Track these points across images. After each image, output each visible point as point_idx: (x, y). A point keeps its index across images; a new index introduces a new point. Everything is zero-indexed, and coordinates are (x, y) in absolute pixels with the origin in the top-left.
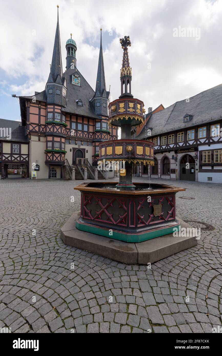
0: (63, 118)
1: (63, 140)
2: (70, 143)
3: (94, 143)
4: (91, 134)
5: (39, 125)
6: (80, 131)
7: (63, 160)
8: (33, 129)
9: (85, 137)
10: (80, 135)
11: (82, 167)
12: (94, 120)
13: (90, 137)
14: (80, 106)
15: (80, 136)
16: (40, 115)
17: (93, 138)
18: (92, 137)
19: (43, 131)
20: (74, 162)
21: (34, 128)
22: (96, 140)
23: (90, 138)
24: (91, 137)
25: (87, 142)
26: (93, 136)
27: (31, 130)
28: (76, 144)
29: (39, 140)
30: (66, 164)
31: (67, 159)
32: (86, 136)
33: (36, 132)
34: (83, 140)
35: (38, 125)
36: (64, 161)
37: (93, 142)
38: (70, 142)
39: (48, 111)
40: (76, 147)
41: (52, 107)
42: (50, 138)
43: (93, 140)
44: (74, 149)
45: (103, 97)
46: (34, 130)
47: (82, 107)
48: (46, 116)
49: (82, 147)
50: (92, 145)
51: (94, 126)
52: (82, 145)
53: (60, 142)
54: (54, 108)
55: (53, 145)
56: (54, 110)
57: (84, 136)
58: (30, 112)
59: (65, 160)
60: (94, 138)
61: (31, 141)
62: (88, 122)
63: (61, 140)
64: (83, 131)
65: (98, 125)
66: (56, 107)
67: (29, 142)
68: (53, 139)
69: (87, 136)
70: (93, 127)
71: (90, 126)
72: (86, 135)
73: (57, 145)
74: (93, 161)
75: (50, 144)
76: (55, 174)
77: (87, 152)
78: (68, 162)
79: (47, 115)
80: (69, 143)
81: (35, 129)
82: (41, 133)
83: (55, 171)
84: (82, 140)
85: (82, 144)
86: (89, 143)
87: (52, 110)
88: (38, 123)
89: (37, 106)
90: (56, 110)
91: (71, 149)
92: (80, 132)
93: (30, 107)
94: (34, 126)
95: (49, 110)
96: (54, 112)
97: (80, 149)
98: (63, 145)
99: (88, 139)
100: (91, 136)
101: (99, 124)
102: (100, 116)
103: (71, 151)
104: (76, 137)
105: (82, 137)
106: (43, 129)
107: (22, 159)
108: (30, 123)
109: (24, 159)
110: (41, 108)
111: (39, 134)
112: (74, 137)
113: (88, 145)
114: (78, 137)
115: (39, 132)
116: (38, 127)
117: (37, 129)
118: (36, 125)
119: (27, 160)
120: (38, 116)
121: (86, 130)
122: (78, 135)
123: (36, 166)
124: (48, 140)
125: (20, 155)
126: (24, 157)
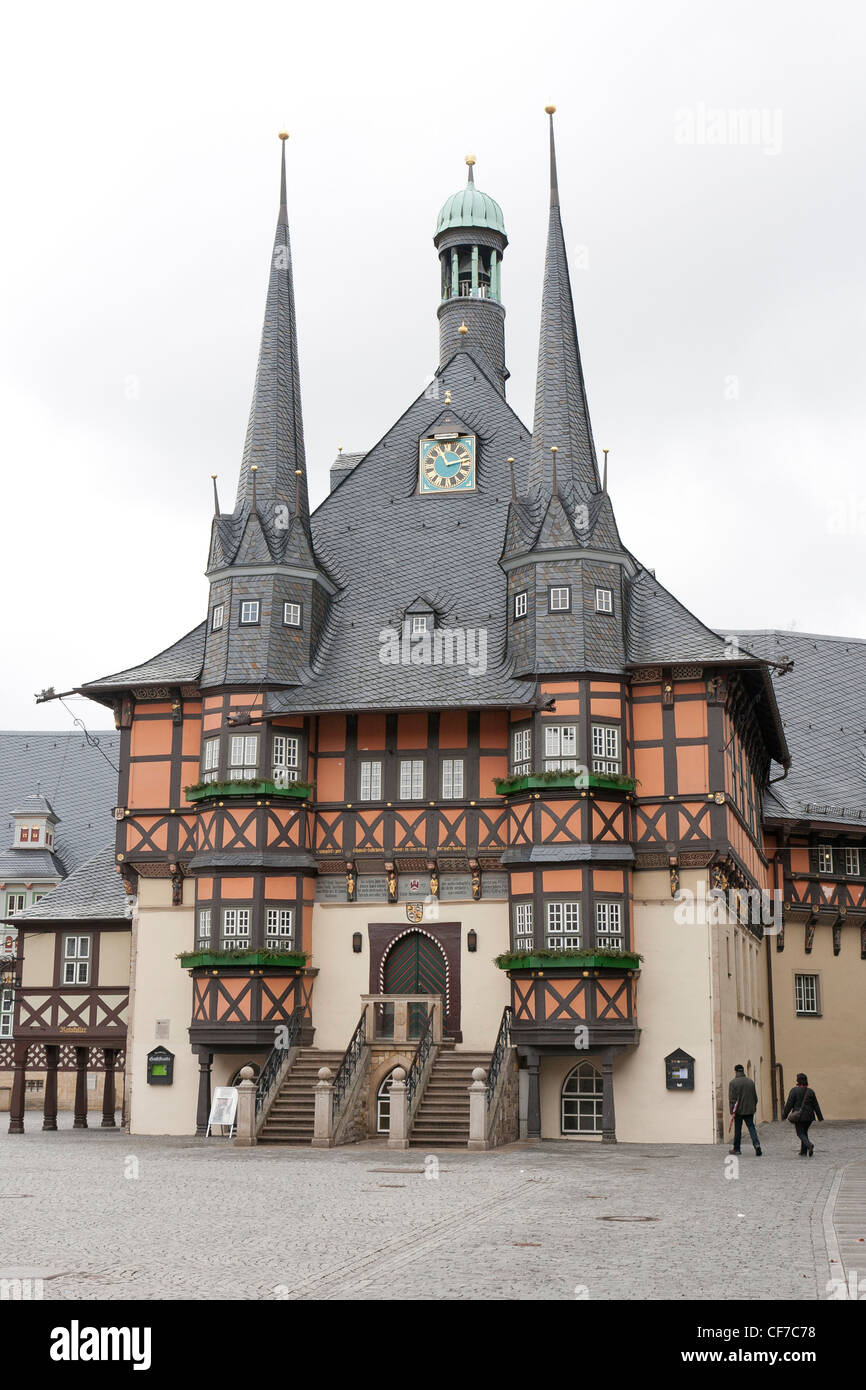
2: (352, 899)
4: (494, 814)
5: (171, 816)
6: (410, 806)
7: (277, 1017)
8: (142, 844)
9: (446, 843)
10: (410, 836)
13: (483, 832)
15: (410, 844)
16: (176, 758)
17: (506, 842)
18: (502, 832)
21: (147, 837)
23: (486, 843)
24: (493, 836)
25: (470, 872)
26: (504, 824)
27: (132, 850)
28: (393, 901)
29: (178, 900)
32: (452, 836)
33: (157, 857)
34: (432, 865)
35: (163, 815)
37: (511, 868)
38: (347, 887)
39: (205, 729)
40: (397, 915)
42: (240, 888)
43: (503, 854)
44: (379, 932)
45: (544, 546)
46: (146, 848)
51: (503, 759)
53: (299, 904)
55: (258, 923)
57: (443, 833)
58: (131, 755)
61: (140, 909)
63: (299, 889)
64: (431, 805)
68: (259, 889)
69: (461, 833)
71: (484, 760)
72: (452, 829)
73: (278, 924)
77: (472, 948)
79: (202, 749)
80: (341, 895)
81: (152, 845)
84: (428, 865)
85: (434, 890)
86: (484, 881)
87: (218, 721)
88: (164, 803)
91: (357, 938)
92: (410, 817)
94: (147, 824)
96: (223, 734)
97: (420, 926)
98: (281, 917)
99: (473, 852)
100: (492, 828)
101: (528, 735)
103: (357, 949)
104: (383, 850)
105: (422, 846)
106: (191, 832)
107: (101, 1015)
108: (127, 812)
109: (113, 1015)
110: (184, 716)
111: (173, 867)
112: (373, 850)
113: (478, 897)
114: (399, 847)
115: (171, 857)
116: (164, 828)
117: (160, 839)
118: (156, 820)
119: (125, 1021)
120: (168, 763)
121: (458, 791)
122: (400, 834)
123: (152, 1054)
124: (226, 895)
125: (94, 992)
126: (113, 1002)
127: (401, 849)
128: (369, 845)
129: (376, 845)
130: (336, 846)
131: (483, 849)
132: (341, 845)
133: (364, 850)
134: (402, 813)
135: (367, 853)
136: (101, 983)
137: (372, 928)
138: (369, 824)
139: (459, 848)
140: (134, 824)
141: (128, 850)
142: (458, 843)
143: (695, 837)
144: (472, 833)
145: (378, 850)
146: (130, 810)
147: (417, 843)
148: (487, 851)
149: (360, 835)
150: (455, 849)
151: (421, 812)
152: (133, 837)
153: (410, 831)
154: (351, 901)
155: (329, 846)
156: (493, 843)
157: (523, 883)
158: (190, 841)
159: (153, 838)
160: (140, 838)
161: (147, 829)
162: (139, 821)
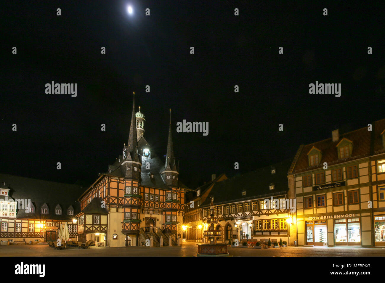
1: (139, 211)
2: (143, 213)
4: (162, 204)
7: (138, 229)
12: (165, 191)
13: (161, 206)
14: (152, 178)
16: (118, 189)
17: (163, 207)
19: (121, 203)
20: (147, 231)
21: (113, 201)
22: (167, 209)
25: (158, 211)
28: (148, 214)
29: (117, 211)
30: (141, 232)
31: (142, 228)
33: (115, 204)
35: (116, 198)
37: (164, 211)
38: (143, 211)
39: (126, 185)
40: (148, 216)
41: (130, 181)
42: (128, 210)
43: (163, 209)
44: (147, 218)
45: (173, 170)
46: (113, 203)
48: (124, 190)
49: (153, 216)
50: (162, 214)
51: (165, 197)
52: (154, 214)
53: (137, 213)
54: (132, 183)
55: (131, 215)
56: (132, 185)
57: (156, 206)
58: (110, 187)
59: (140, 229)
60: (165, 208)
62: (159, 192)
63: (137, 211)
64: (155, 202)
66: (134, 182)
68: (131, 210)
69: (158, 206)
70: (163, 197)
71: (161, 197)
73: (134, 216)
75: (128, 215)
76: (130, 242)
77: (158, 221)
79: (125, 188)
82: (119, 205)
84: (153, 210)
86: (160, 212)
87: (130, 185)
88: (116, 196)
90: (134, 185)
91: (144, 219)
93: (111, 182)
94: (113, 199)
95: (127, 185)
96: (132, 187)
97: (151, 218)
99: (159, 208)
103: (144, 220)
106: (121, 201)
109: (104, 229)
110: (119, 182)
111: (117, 206)
113: (159, 214)
115: (118, 204)
116: (116, 200)
117: (116, 201)
119: (106, 230)
120: (117, 190)
121: (157, 200)
122: (151, 205)
123: (114, 235)
124: (126, 211)
125: (100, 225)
126: (104, 227)
127: (151, 207)
129: (148, 206)
130: (142, 205)
131: (161, 208)
134: (151, 202)
135: (146, 207)
136: (101, 224)
140: (111, 198)
141: (110, 202)
146: (110, 196)
147: (153, 207)
149: (145, 204)
150: (157, 208)
151: (153, 202)
152: (111, 201)
157: (164, 213)
158: (121, 202)
159: (114, 201)
160: (112, 201)
161: (113, 200)
162: (112, 198)
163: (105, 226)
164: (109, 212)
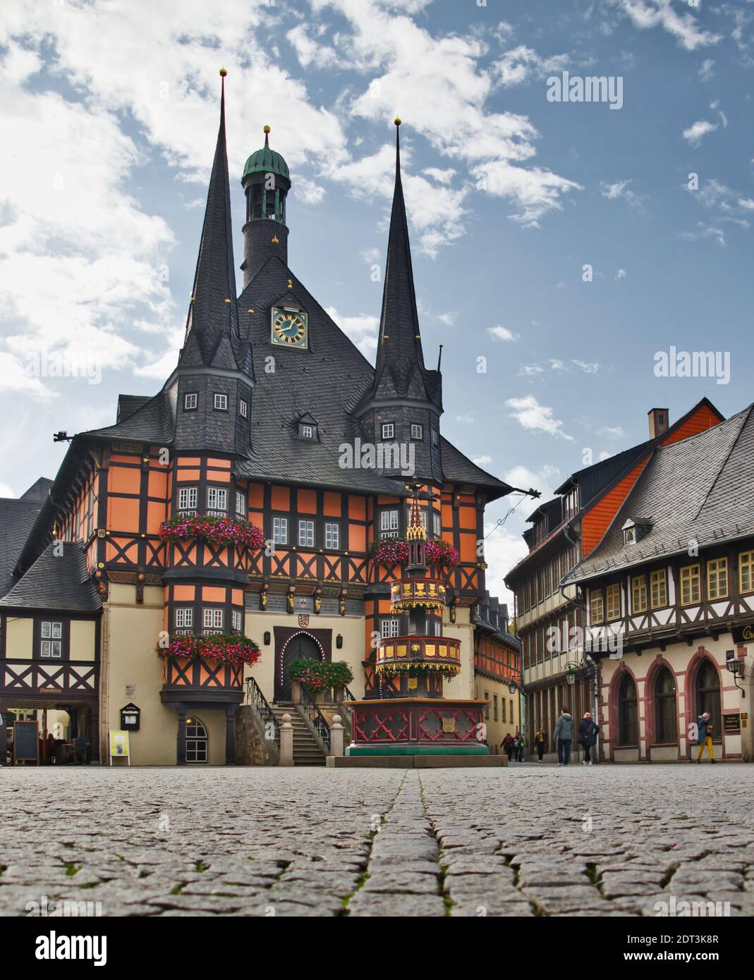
0: (238, 505)
1: (237, 597)
3: (373, 602)
4: (358, 562)
5: (141, 539)
6: (307, 550)
7: (236, 685)
8: (118, 557)
9: (329, 577)
10: (307, 570)
11: (320, 714)
12: (371, 500)
13: (352, 573)
14: (308, 442)
15: (307, 576)
16: (144, 498)
17: (365, 580)
18: (363, 574)
19: (155, 564)
20: (282, 693)
21: (122, 552)
22: (381, 587)
23: (353, 579)
24: (357, 576)
25: (340, 597)
26: (364, 569)
27: (111, 561)
28: (290, 611)
29: (140, 601)
30: (250, 701)
31: (252, 679)
32: (333, 573)
33: (129, 566)
34: (319, 591)
35: (135, 538)
36: (241, 687)
37: (368, 597)
38: (261, 600)
39: (179, 479)
40: (292, 621)
41: (196, 461)
42: (185, 593)
43: (364, 588)
44: (281, 632)
45: (410, 397)
46: (122, 560)
47: (316, 448)
48: (169, 501)
49: (316, 623)
50: (360, 611)
51: (371, 527)
52: (317, 612)
53: (228, 607)
54: (204, 469)
55: (198, 618)
56: (203, 475)
57: (327, 571)
58: (109, 491)
59: (245, 681)
60: (373, 580)
61: (110, 604)
62: (345, 509)
63: (229, 596)
64: (320, 553)
65: (388, 519)
66: (211, 462)
67: (102, 608)
68: (198, 594)
69: (338, 572)
70: (364, 527)
71: (351, 527)
72: (333, 568)
73: (212, 619)
74: (368, 688)
75: (184, 618)
76: (202, 746)
77: (339, 646)
78: (258, 690)
79: (175, 494)
80: (257, 606)
81: (126, 558)
82: (149, 569)
83: (201, 732)
84: (314, 591)
85: (318, 607)
86: (351, 603)
87: (195, 475)
88: (135, 529)
89: (136, 461)
90: (211, 476)
91: (267, 635)
92: (307, 557)
93: (110, 468)
94: (122, 543)
95: (182, 476)
96: (202, 485)
97: (306, 630)
98: (236, 617)
99: (345, 584)
100: (357, 570)
101: (394, 514)
102: (398, 483)
103: (267, 642)
104: (289, 578)
105: (314, 578)
106: (155, 553)
107: (73, 681)
108: (108, 533)
109: (82, 680)
110: (150, 468)
111: (141, 577)
112: (282, 577)
113: (343, 614)
114: (300, 577)
115: (141, 569)
116: (136, 546)
117: (133, 554)
118: (129, 541)
119: (93, 686)
120: (138, 501)
121: (335, 544)
122: (300, 568)
123: (125, 709)
124: (177, 598)
125: (66, 664)
126: (82, 671)
127: (301, 579)
128: (280, 574)
129: (285, 574)
130: (258, 572)
131: (352, 583)
132: (261, 571)
133: (277, 577)
134: (301, 555)
135: (279, 579)
136: (72, 658)
137: (276, 629)
138: (280, 559)
139: (337, 581)
140: (112, 542)
141: (108, 560)
142: (336, 578)
143: (470, 588)
144: (345, 572)
145: (286, 578)
146: (110, 532)
147: (312, 576)
148: (354, 585)
149: (274, 566)
150: (335, 582)
151: (314, 555)
152: (111, 553)
153: (307, 567)
154: (263, 609)
155: (254, 572)
156: (357, 580)
158: (155, 559)
159: (126, 553)
160: (117, 553)
161: (122, 547)
162: (117, 540)
163: (89, 669)
164: (105, 605)
